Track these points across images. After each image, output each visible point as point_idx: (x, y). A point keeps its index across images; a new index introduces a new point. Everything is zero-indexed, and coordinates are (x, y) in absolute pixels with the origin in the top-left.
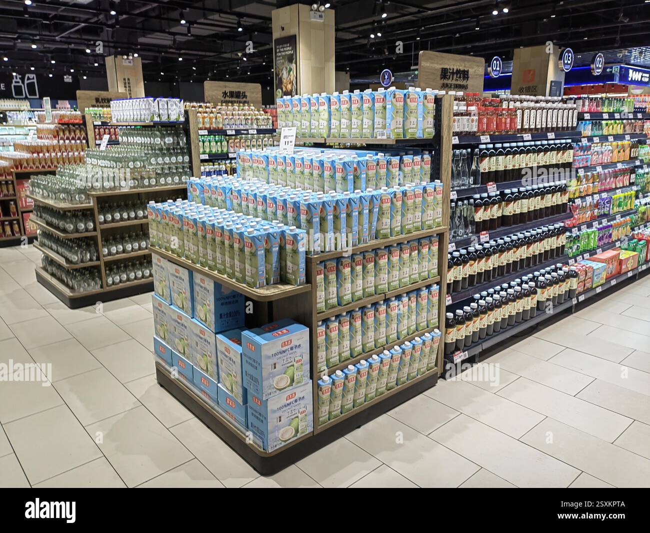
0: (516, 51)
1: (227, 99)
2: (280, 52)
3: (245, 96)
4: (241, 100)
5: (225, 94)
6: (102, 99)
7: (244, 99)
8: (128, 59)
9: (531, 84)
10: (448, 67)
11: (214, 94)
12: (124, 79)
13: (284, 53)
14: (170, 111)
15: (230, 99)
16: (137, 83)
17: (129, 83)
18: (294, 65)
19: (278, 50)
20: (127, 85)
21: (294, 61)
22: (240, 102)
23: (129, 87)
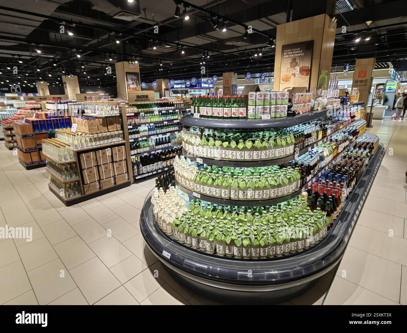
16: (46, 89)
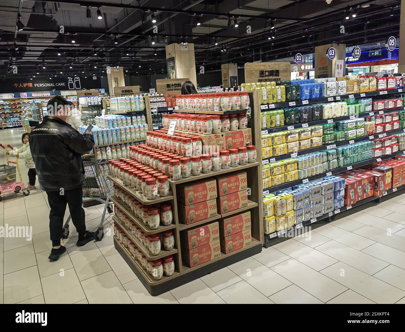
0: (316, 48)
1: (124, 93)
2: (169, 65)
3: (132, 91)
4: (130, 93)
5: (123, 91)
6: (87, 94)
7: (132, 93)
8: (116, 68)
9: (325, 66)
10: (170, 84)
11: (118, 92)
12: (115, 78)
13: (170, 65)
14: (95, 101)
15: (125, 93)
17: (117, 80)
18: (174, 71)
19: (168, 64)
20: (116, 81)
21: (174, 69)
22: (130, 94)
23: (117, 82)
